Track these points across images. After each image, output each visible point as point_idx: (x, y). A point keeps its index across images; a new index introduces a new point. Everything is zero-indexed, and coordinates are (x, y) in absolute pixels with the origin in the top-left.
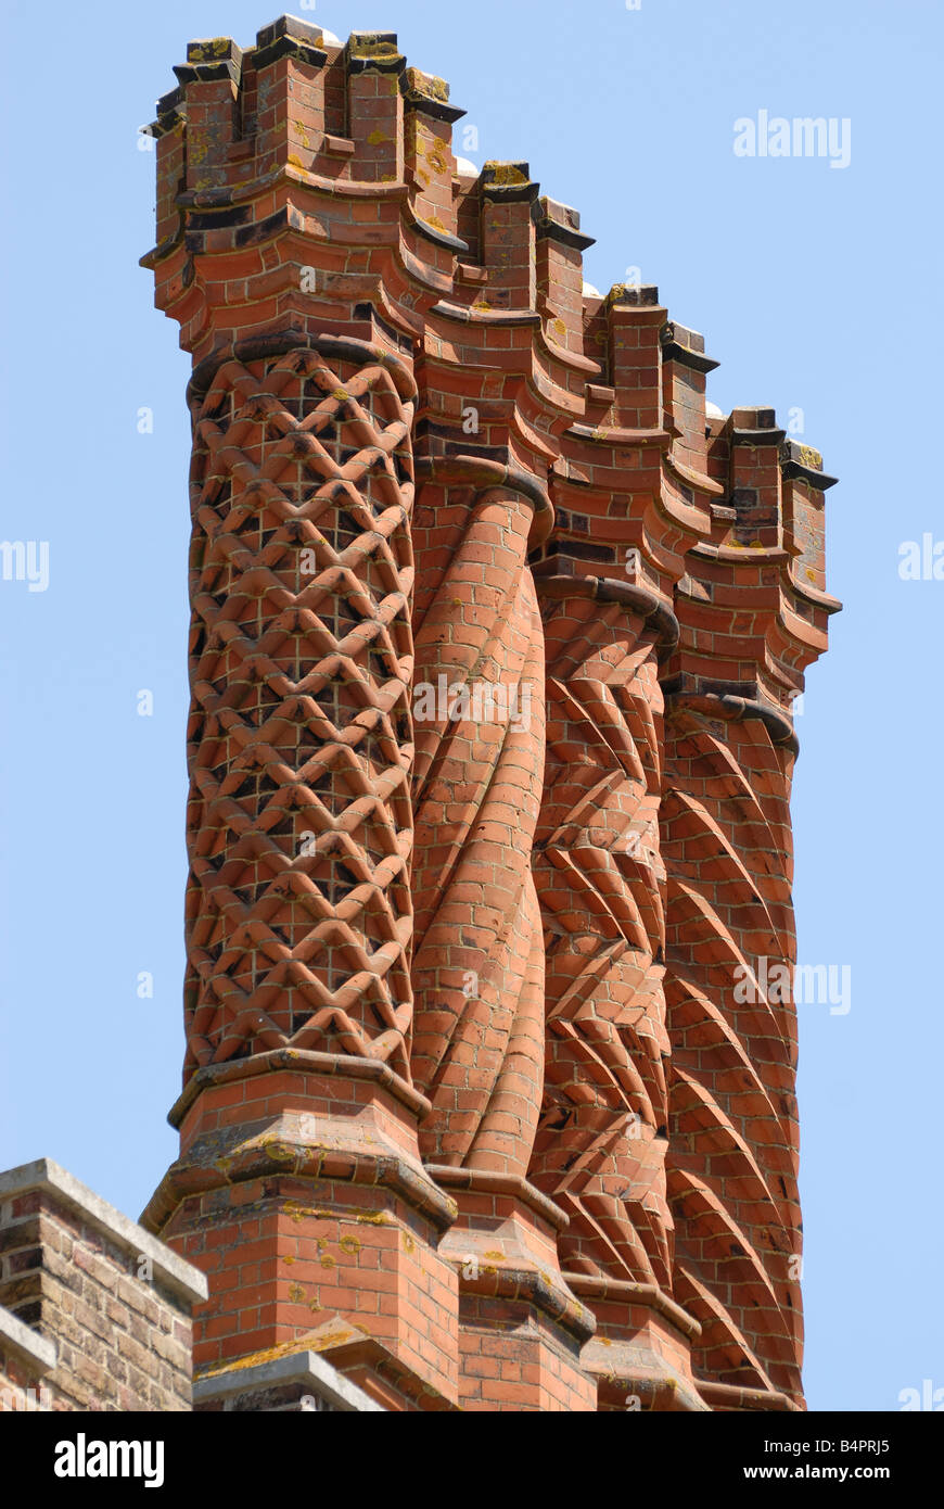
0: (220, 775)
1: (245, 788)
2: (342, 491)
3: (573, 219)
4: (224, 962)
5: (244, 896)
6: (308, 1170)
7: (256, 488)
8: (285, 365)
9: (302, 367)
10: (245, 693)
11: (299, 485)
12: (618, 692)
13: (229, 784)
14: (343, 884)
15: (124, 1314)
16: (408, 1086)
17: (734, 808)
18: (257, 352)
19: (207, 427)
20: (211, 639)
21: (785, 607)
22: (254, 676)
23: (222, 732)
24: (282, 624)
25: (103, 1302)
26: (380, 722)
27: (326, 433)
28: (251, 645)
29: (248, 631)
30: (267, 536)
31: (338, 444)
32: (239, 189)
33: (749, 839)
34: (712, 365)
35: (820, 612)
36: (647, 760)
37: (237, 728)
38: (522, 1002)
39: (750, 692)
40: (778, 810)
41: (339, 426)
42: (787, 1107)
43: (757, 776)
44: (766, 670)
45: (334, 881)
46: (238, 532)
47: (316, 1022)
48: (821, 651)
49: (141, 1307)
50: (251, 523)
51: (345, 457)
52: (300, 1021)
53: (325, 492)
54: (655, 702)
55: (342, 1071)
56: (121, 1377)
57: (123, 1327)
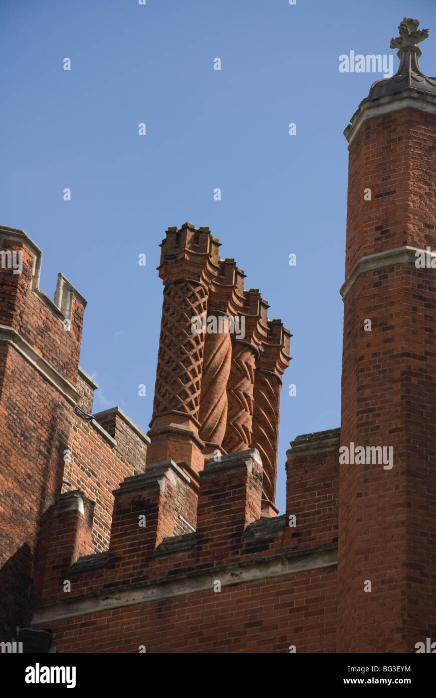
0: (163, 360)
1: (169, 362)
2: (192, 308)
3: (243, 272)
4: (162, 394)
5: (167, 382)
6: (175, 433)
7: (175, 307)
8: (182, 285)
9: (186, 285)
10: (170, 345)
11: (183, 307)
12: (246, 363)
13: (165, 361)
14: (186, 381)
15: (133, 441)
16: (197, 421)
17: (269, 392)
18: (177, 283)
19: (167, 297)
20: (164, 335)
21: (281, 356)
22: (172, 341)
23: (165, 352)
24: (178, 332)
25: (128, 438)
26: (196, 352)
27: (190, 298)
28: (171, 336)
29: (171, 333)
30: (176, 316)
31: (192, 300)
32: (175, 253)
33: (271, 399)
34: (269, 307)
35: (289, 359)
36: (251, 377)
37: (168, 351)
38: (223, 414)
39: (273, 371)
40: (277, 394)
41: (192, 297)
42: (275, 450)
43: (273, 387)
44: (276, 368)
45: (185, 380)
46: (171, 315)
47: (180, 406)
48: (288, 366)
49: (136, 441)
50: (173, 314)
51: (193, 303)
52: (176, 406)
53: (189, 309)
54: (254, 367)
55: (183, 415)
56: (131, 453)
57: (132, 444)
